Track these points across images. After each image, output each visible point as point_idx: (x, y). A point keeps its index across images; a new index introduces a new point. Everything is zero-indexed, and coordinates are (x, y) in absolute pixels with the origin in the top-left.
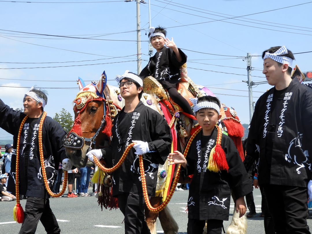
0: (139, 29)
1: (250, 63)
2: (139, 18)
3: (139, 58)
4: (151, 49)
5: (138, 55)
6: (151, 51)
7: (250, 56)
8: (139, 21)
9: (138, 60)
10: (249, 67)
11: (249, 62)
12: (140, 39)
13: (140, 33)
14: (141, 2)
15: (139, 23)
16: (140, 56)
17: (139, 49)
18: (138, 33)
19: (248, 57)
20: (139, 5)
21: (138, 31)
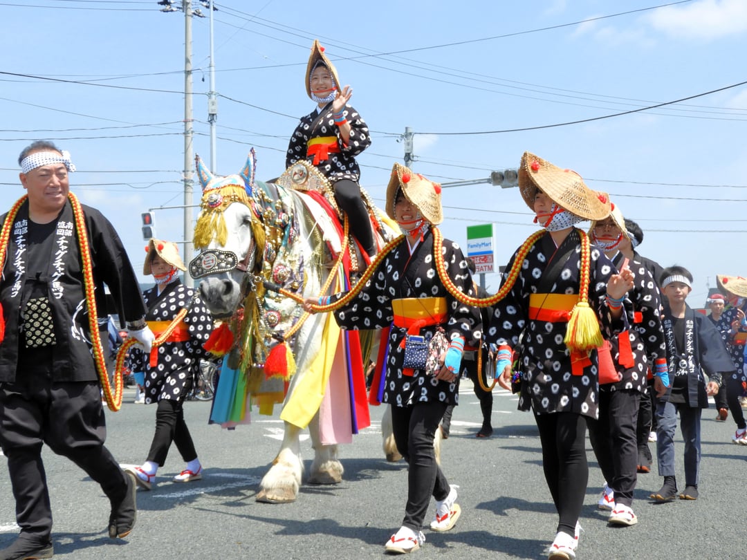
0: (189, 69)
1: (410, 147)
2: (189, 46)
3: (188, 129)
4: (212, 111)
5: (186, 122)
6: (213, 115)
7: (411, 134)
8: (190, 53)
9: (186, 133)
10: (409, 154)
11: (408, 144)
12: (191, 90)
13: (191, 78)
14: (194, 14)
15: (189, 58)
16: (190, 125)
17: (189, 110)
18: (186, 78)
19: (408, 135)
20: (190, 20)
21: (188, 73)
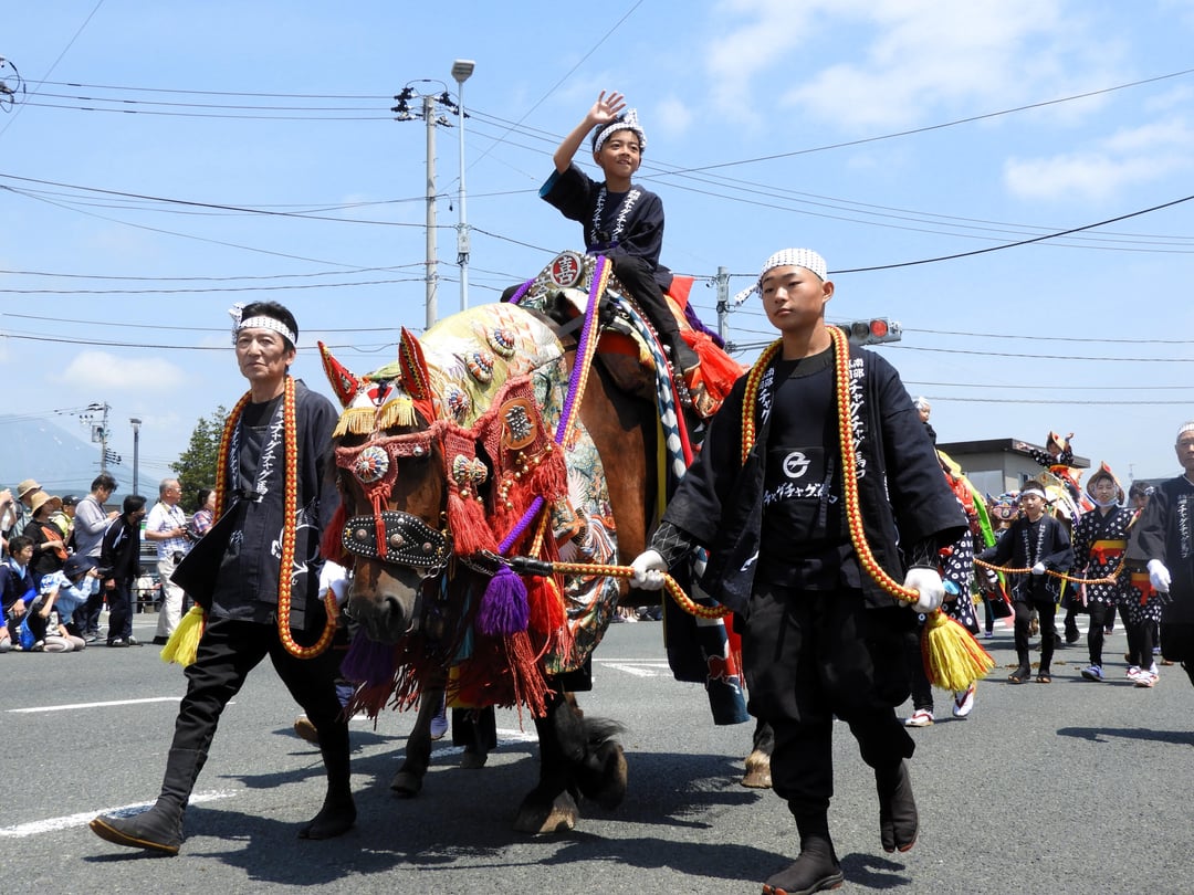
0: (432, 194)
1: (725, 293)
2: (432, 164)
3: (431, 273)
4: (463, 249)
5: (428, 264)
6: (464, 254)
7: (725, 276)
8: (433, 174)
9: (428, 279)
10: (723, 302)
11: (722, 289)
12: (434, 222)
13: (434, 207)
14: (439, 122)
15: (432, 180)
16: (434, 268)
17: (431, 248)
18: (428, 206)
19: (721, 277)
20: (433, 129)
21: (430, 199)
